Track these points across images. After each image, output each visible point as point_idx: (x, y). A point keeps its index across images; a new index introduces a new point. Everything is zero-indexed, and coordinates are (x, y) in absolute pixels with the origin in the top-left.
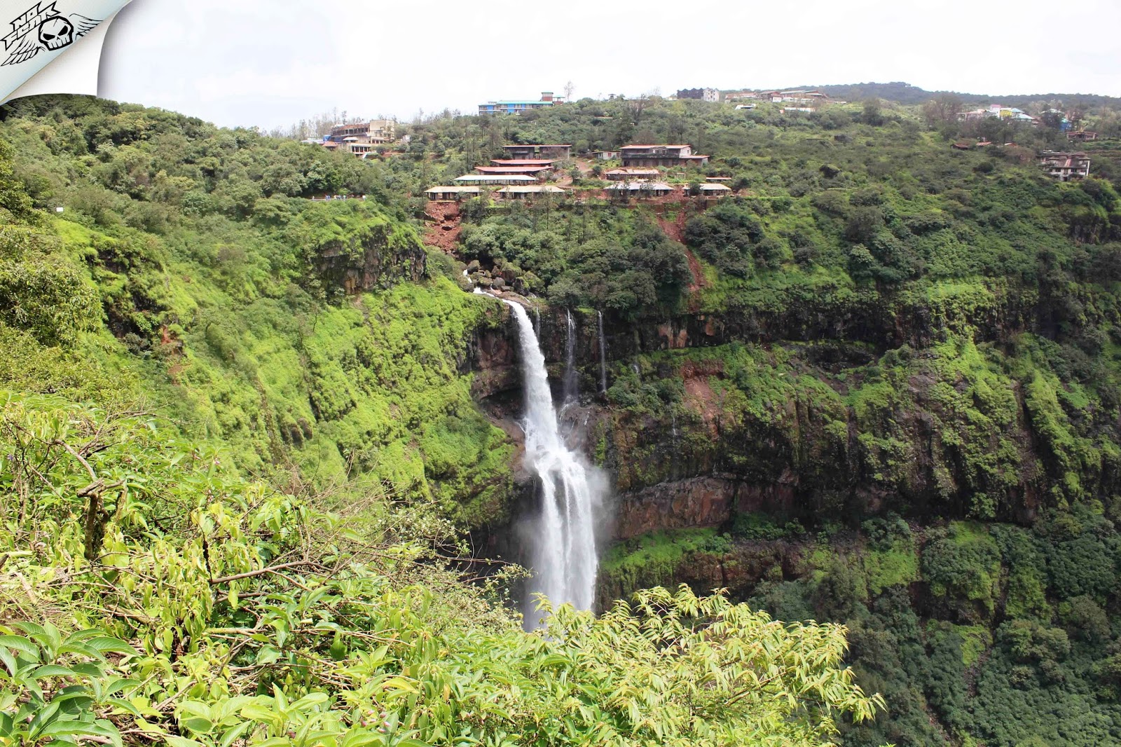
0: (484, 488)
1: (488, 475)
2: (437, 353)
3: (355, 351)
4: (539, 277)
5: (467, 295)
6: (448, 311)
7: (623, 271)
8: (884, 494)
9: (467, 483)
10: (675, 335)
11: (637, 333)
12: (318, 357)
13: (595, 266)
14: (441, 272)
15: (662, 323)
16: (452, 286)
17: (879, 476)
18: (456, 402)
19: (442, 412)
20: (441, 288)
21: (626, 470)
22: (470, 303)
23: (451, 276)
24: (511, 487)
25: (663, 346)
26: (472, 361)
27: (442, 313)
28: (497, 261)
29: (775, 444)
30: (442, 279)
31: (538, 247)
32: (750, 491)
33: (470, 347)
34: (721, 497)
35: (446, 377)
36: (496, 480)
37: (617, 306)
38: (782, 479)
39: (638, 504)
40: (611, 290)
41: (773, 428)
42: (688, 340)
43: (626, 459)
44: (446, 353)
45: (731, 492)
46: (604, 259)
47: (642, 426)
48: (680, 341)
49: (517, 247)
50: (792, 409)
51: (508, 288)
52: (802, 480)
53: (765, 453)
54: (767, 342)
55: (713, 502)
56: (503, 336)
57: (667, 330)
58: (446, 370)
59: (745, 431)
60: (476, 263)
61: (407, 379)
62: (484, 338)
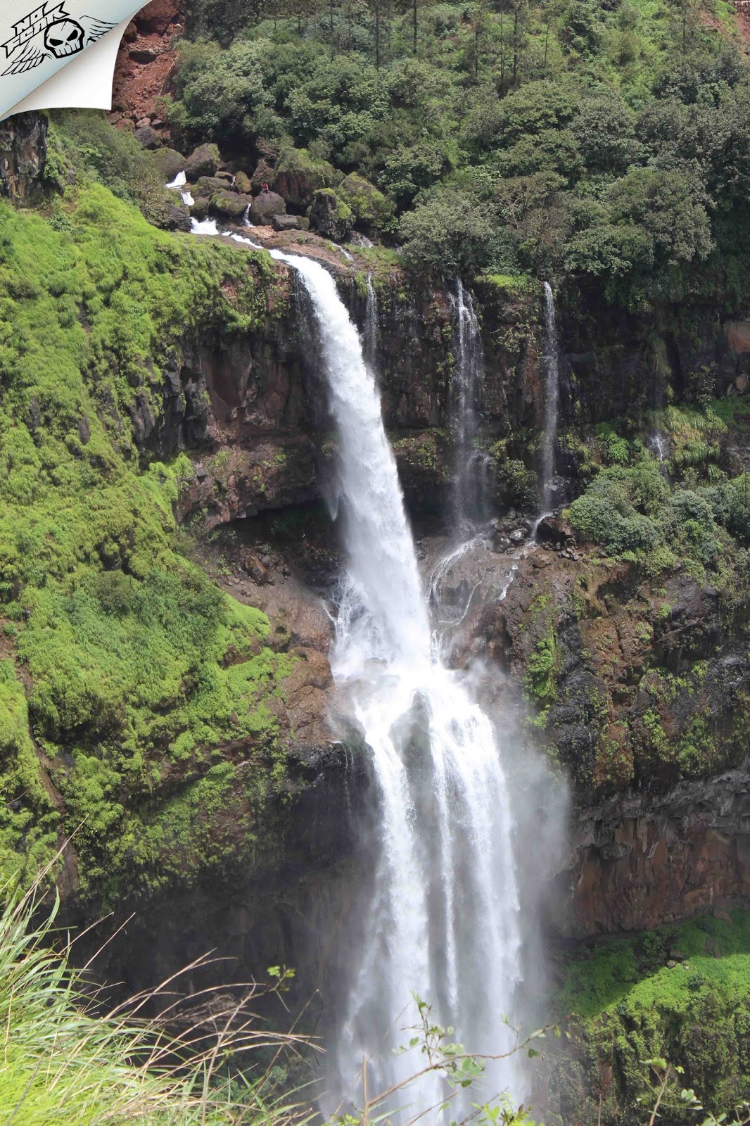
0: (202, 770)
1: (214, 735)
2: (75, 395)
4: (382, 189)
5: (166, 238)
6: (110, 280)
7: (621, 169)
9: (151, 756)
11: (660, 347)
13: (538, 154)
14: (93, 172)
15: (735, 318)
16: (126, 214)
18: (129, 533)
19: (87, 559)
20: (92, 216)
21: (622, 729)
22: (175, 259)
23: (122, 185)
24: (279, 768)
26: (184, 424)
27: (90, 287)
28: (265, 146)
30: (96, 193)
31: (380, 106)
33: (176, 380)
35: (98, 462)
36: (237, 751)
37: (594, 267)
39: (669, 833)
40: (581, 223)
43: (619, 699)
44: (104, 398)
46: (568, 137)
47: (666, 608)
49: (321, 105)
51: (293, 219)
56: (275, 355)
58: (100, 443)
60: (209, 152)
62: (218, 358)
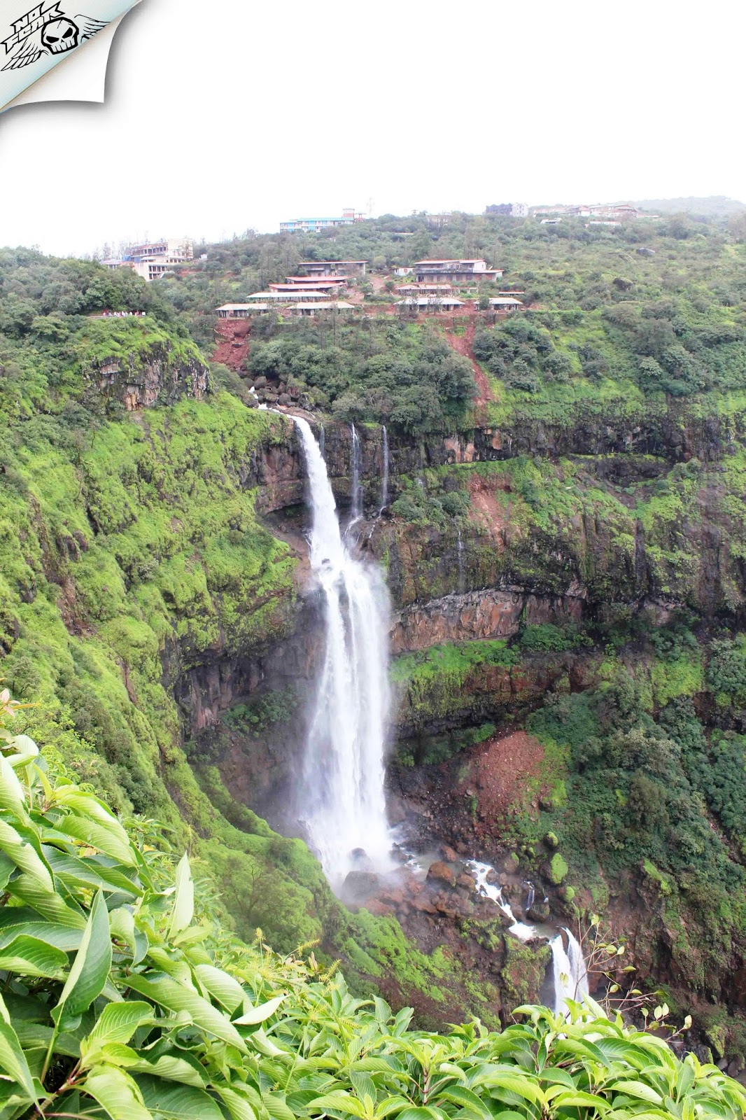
0: (267, 600)
1: (271, 588)
2: (220, 467)
3: (135, 468)
4: (325, 392)
5: (250, 411)
6: (231, 426)
7: (408, 385)
8: (671, 606)
9: (249, 596)
10: (462, 450)
11: (422, 448)
12: (96, 472)
13: (380, 381)
14: (224, 388)
15: (448, 437)
16: (236, 402)
17: (666, 589)
18: (240, 516)
19: (225, 526)
20: (224, 403)
21: (412, 582)
22: (253, 418)
23: (234, 392)
24: (294, 599)
25: (450, 460)
26: (257, 476)
27: (224, 429)
28: (282, 377)
29: (563, 557)
30: (226, 396)
31: (324, 363)
32: (539, 605)
33: (254, 461)
34: (509, 609)
35: (228, 491)
36: (280, 593)
37: (401, 420)
38: (570, 592)
39: (426, 617)
40: (395, 404)
41: (559, 541)
42: (475, 455)
43: (411, 571)
44: (230, 468)
45: (520, 605)
46: (389, 374)
47: (427, 540)
48: (468, 455)
49: (304, 363)
50: (579, 522)
51: (294, 403)
52: (591, 592)
53: (552, 567)
54: (555, 456)
55: (501, 615)
56: (288, 451)
57: (453, 444)
58: (229, 485)
59: (532, 544)
60: (262, 379)
61: (190, 493)
62: (268, 452)
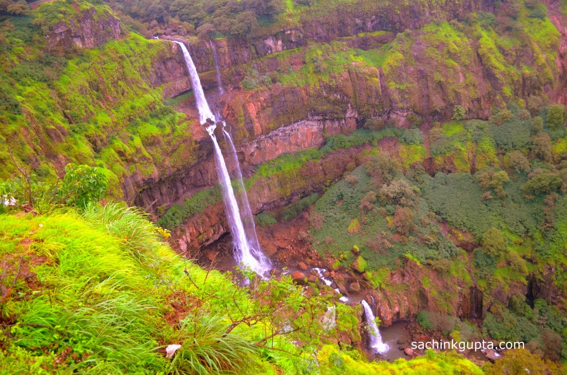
0: (179, 146)
1: (179, 139)
2: (137, 76)
3: (87, 85)
4: (191, 24)
5: (150, 41)
7: (238, 12)
8: (405, 114)
9: (168, 145)
10: (276, 44)
11: (252, 47)
12: (64, 89)
13: (221, 12)
14: (132, 30)
15: (266, 39)
16: (140, 37)
17: (400, 105)
19: (146, 109)
20: (133, 39)
21: (258, 124)
22: (152, 45)
23: (139, 32)
24: (194, 143)
25: (269, 52)
26: (161, 78)
28: (165, 19)
29: (340, 96)
30: (133, 34)
32: (332, 125)
33: (157, 70)
34: (316, 130)
35: (145, 89)
36: (184, 141)
37: (237, 33)
38: (348, 115)
39: (271, 142)
40: (232, 24)
41: (337, 87)
42: (283, 47)
44: (143, 76)
45: (322, 126)
46: (226, 7)
47: (263, 99)
48: (279, 48)
50: (346, 75)
51: (174, 33)
52: (359, 114)
53: (335, 103)
54: (328, 40)
55: (312, 134)
56: (176, 62)
57: (270, 42)
58: (145, 86)
59: (322, 91)
61: (123, 94)
62: (164, 63)
